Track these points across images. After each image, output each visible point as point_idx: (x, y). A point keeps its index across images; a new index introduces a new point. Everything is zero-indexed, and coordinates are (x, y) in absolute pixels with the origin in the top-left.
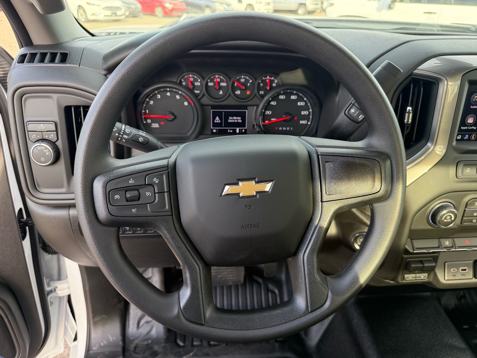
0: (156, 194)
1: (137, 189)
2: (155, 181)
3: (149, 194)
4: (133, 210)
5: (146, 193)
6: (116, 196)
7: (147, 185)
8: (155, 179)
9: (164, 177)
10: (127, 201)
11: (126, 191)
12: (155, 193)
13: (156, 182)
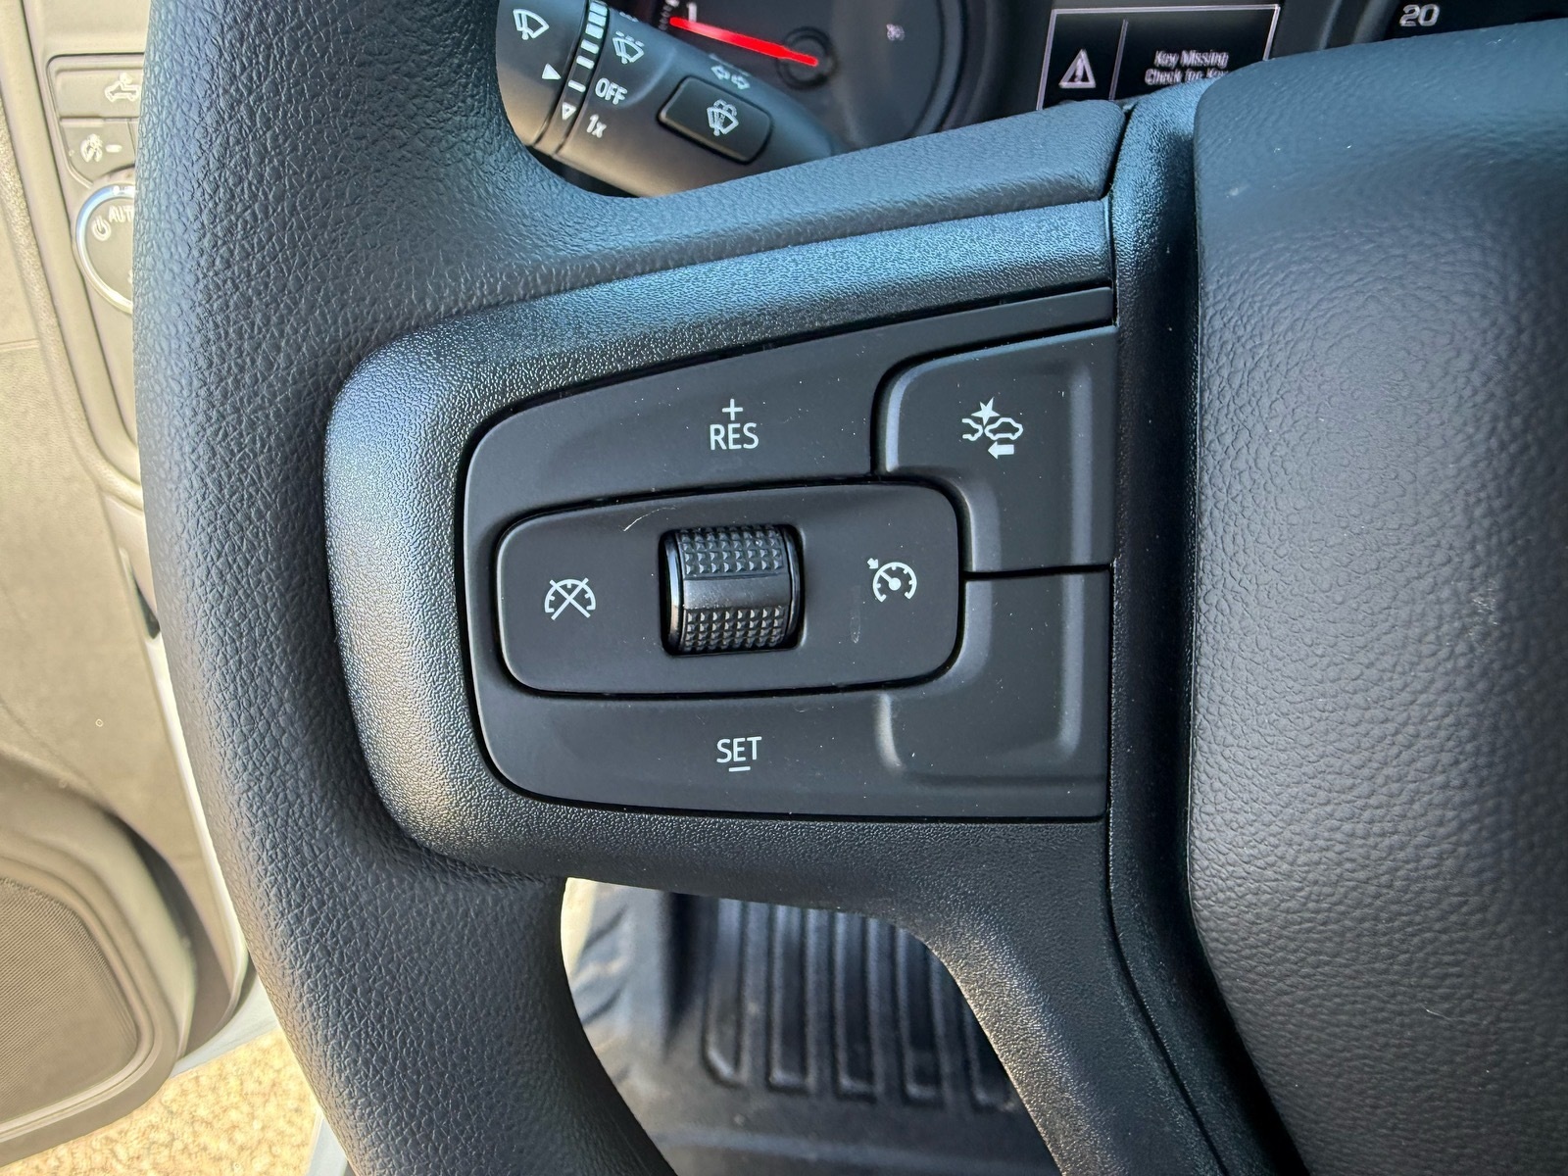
0: (969, 585)
1: (786, 519)
2: (986, 442)
3: (895, 584)
4: (733, 752)
5: (873, 564)
6: (556, 586)
7: (897, 478)
8: (986, 411)
9: (1081, 394)
10: (672, 647)
11: (668, 539)
12: (965, 575)
13: (996, 451)
